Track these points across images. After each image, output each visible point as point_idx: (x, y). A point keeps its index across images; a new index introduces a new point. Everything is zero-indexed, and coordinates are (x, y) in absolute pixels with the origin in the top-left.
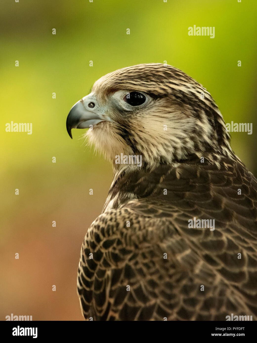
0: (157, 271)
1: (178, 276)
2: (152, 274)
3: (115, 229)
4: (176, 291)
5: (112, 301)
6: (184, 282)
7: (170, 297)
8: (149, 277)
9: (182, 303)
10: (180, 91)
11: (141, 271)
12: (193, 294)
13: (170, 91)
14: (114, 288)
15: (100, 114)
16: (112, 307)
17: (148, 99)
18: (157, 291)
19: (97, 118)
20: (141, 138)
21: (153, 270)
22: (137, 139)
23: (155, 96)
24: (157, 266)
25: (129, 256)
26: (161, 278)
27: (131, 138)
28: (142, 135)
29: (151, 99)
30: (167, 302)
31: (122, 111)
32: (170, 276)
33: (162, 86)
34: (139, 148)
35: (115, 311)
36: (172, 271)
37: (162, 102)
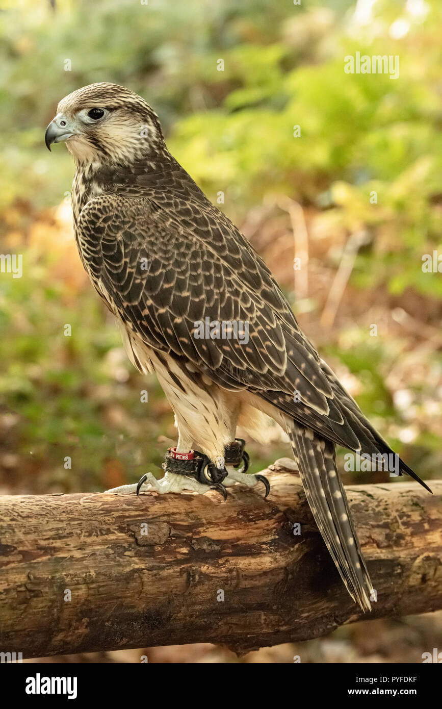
0: (153, 235)
1: (168, 237)
2: (150, 237)
3: (111, 208)
4: (170, 248)
5: (128, 260)
6: (174, 241)
7: (166, 252)
8: (148, 239)
9: (175, 256)
10: (130, 103)
11: (141, 235)
12: (182, 250)
13: (122, 103)
14: (127, 251)
15: (71, 130)
16: (129, 265)
17: (106, 112)
18: (155, 248)
19: (69, 132)
20: (107, 143)
21: (150, 234)
22: (105, 144)
23: (111, 109)
24: (152, 231)
25: (128, 226)
26: (156, 239)
27: (99, 144)
28: (108, 140)
29: (108, 112)
30: (164, 256)
31: (87, 125)
32: (163, 237)
33: (116, 100)
34: (107, 150)
35: (132, 268)
36: (163, 234)
37: (118, 112)
